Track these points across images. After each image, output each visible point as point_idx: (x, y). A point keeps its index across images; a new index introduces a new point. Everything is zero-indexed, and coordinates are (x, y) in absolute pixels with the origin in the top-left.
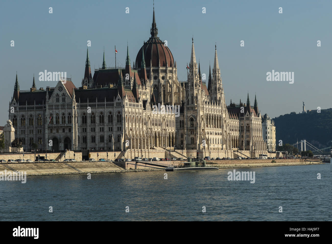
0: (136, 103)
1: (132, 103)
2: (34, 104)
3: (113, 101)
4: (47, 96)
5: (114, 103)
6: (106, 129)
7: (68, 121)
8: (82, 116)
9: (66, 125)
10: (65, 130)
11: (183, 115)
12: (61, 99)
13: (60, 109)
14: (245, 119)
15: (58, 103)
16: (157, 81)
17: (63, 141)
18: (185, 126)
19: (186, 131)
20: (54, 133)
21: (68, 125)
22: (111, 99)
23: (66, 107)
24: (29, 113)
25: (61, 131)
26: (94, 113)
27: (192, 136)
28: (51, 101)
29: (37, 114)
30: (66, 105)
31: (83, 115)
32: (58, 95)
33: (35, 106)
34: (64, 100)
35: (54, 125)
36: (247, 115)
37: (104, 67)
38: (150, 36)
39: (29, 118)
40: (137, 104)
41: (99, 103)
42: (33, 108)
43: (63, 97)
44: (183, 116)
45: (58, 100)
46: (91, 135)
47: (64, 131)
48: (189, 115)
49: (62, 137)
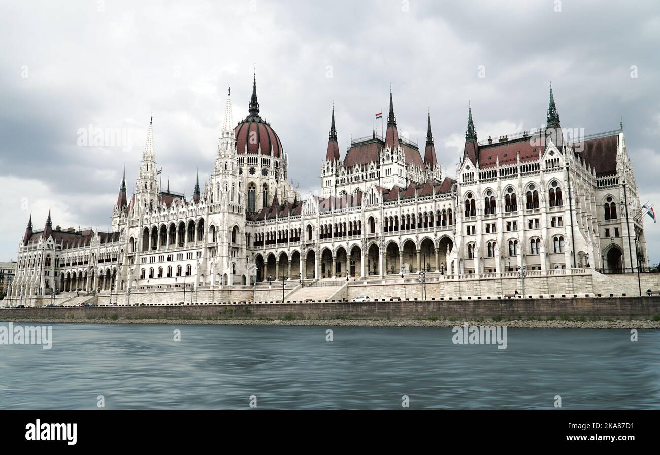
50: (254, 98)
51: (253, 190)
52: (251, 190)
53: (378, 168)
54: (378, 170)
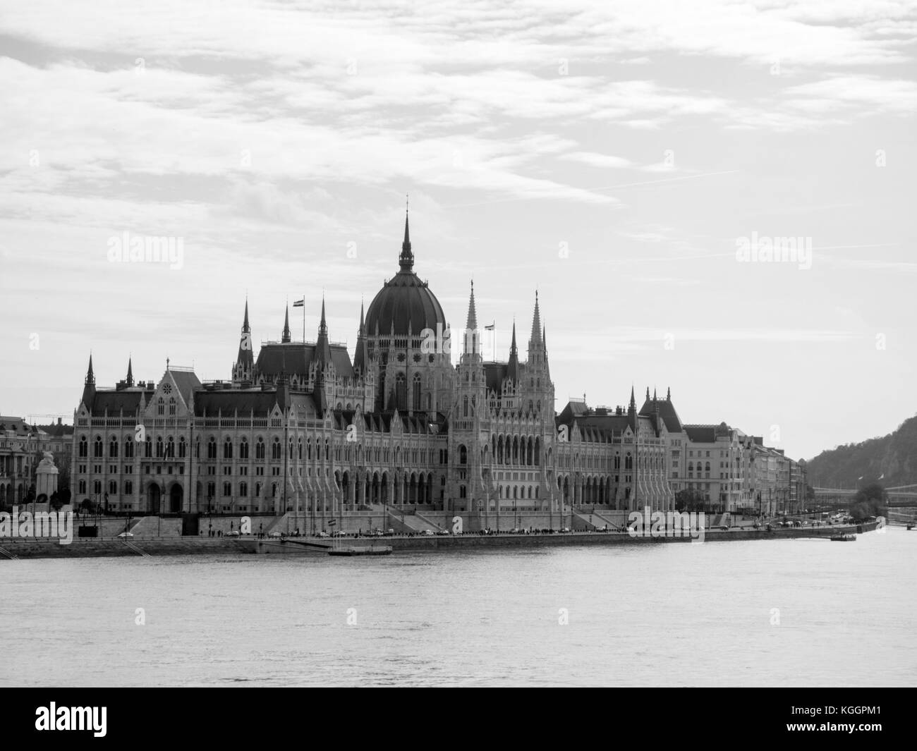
0: (316, 421)
1: (307, 420)
2: (119, 416)
3: (266, 416)
4: (143, 402)
5: (268, 419)
6: (251, 470)
7: (178, 452)
8: (207, 443)
9: (174, 460)
10: (174, 469)
11: (445, 439)
12: (167, 408)
13: (165, 428)
14: (623, 441)
15: (161, 417)
16: (404, 363)
17: (168, 491)
18: (450, 462)
19: (449, 471)
20: (153, 475)
21: (178, 461)
22: (261, 412)
23: (176, 425)
24: (111, 432)
25: (164, 471)
26: (232, 438)
27: (463, 483)
28: (150, 411)
29: (124, 436)
30: (176, 421)
31: (210, 441)
32: (161, 400)
33: (121, 418)
34: (172, 410)
35: (153, 459)
36: (629, 434)
37: (286, 338)
38: (398, 269)
39: (109, 442)
40: (320, 421)
41: (241, 419)
42: (118, 423)
43: (172, 405)
44: (447, 441)
45: (161, 411)
46: (223, 480)
47: (170, 472)
48: (458, 439)
49: (167, 483)
50: (407, 246)
51: (402, 382)
52: (399, 382)
53: (499, 398)
54: (499, 400)
